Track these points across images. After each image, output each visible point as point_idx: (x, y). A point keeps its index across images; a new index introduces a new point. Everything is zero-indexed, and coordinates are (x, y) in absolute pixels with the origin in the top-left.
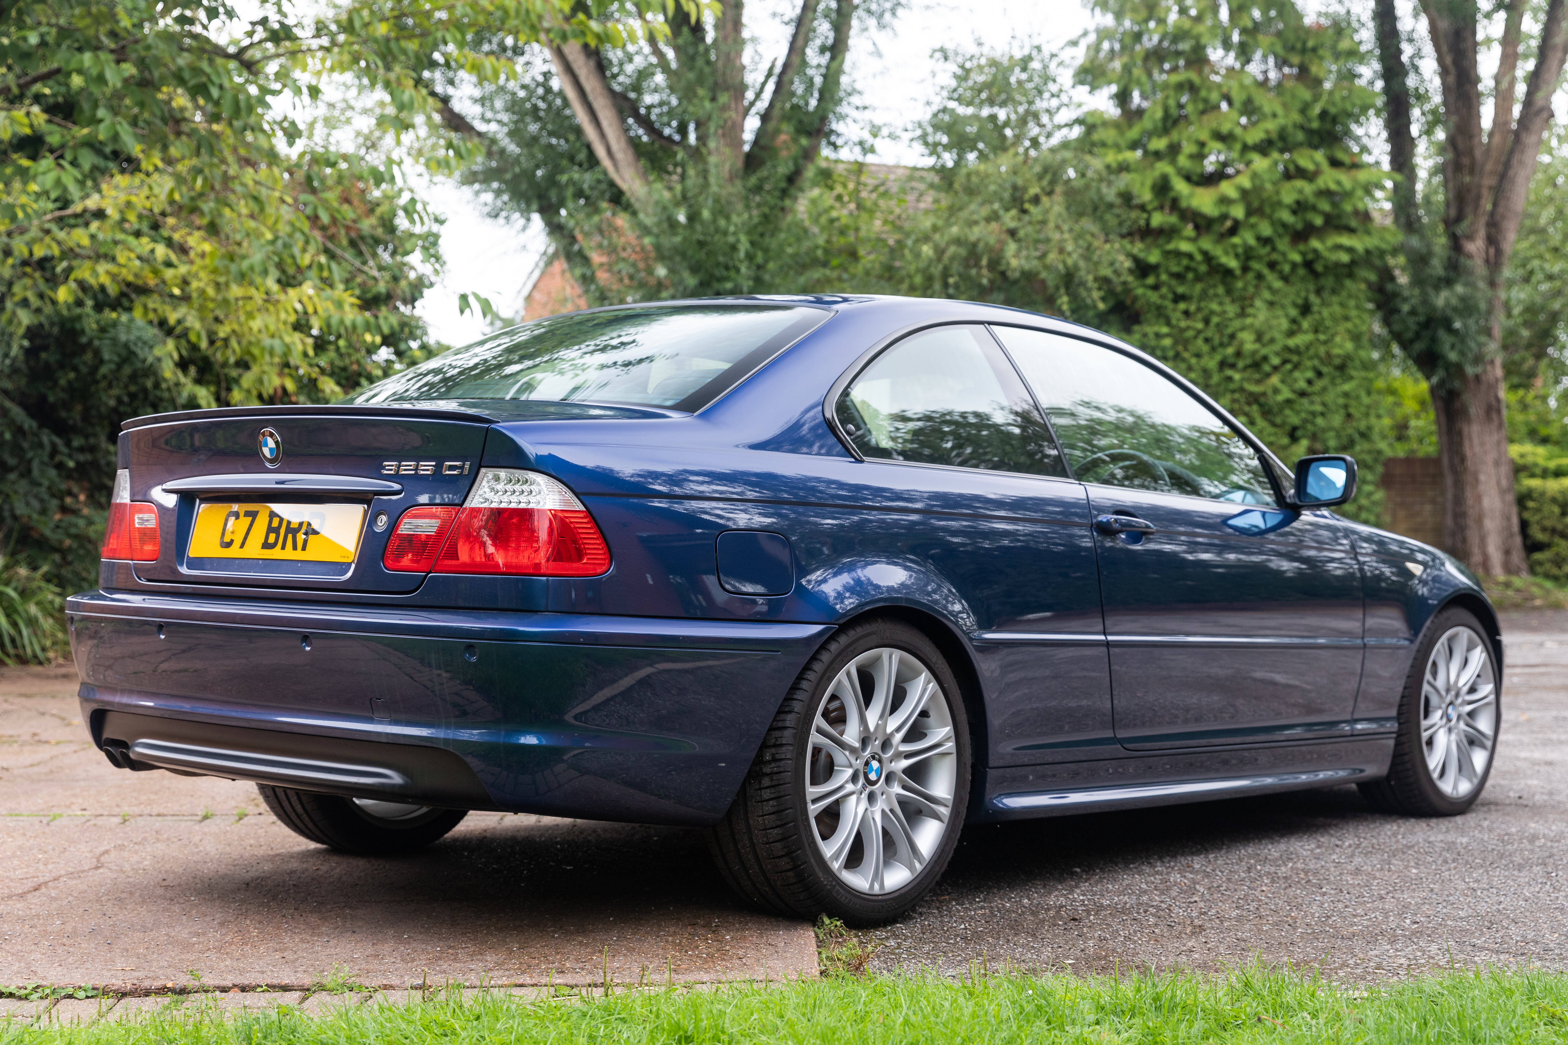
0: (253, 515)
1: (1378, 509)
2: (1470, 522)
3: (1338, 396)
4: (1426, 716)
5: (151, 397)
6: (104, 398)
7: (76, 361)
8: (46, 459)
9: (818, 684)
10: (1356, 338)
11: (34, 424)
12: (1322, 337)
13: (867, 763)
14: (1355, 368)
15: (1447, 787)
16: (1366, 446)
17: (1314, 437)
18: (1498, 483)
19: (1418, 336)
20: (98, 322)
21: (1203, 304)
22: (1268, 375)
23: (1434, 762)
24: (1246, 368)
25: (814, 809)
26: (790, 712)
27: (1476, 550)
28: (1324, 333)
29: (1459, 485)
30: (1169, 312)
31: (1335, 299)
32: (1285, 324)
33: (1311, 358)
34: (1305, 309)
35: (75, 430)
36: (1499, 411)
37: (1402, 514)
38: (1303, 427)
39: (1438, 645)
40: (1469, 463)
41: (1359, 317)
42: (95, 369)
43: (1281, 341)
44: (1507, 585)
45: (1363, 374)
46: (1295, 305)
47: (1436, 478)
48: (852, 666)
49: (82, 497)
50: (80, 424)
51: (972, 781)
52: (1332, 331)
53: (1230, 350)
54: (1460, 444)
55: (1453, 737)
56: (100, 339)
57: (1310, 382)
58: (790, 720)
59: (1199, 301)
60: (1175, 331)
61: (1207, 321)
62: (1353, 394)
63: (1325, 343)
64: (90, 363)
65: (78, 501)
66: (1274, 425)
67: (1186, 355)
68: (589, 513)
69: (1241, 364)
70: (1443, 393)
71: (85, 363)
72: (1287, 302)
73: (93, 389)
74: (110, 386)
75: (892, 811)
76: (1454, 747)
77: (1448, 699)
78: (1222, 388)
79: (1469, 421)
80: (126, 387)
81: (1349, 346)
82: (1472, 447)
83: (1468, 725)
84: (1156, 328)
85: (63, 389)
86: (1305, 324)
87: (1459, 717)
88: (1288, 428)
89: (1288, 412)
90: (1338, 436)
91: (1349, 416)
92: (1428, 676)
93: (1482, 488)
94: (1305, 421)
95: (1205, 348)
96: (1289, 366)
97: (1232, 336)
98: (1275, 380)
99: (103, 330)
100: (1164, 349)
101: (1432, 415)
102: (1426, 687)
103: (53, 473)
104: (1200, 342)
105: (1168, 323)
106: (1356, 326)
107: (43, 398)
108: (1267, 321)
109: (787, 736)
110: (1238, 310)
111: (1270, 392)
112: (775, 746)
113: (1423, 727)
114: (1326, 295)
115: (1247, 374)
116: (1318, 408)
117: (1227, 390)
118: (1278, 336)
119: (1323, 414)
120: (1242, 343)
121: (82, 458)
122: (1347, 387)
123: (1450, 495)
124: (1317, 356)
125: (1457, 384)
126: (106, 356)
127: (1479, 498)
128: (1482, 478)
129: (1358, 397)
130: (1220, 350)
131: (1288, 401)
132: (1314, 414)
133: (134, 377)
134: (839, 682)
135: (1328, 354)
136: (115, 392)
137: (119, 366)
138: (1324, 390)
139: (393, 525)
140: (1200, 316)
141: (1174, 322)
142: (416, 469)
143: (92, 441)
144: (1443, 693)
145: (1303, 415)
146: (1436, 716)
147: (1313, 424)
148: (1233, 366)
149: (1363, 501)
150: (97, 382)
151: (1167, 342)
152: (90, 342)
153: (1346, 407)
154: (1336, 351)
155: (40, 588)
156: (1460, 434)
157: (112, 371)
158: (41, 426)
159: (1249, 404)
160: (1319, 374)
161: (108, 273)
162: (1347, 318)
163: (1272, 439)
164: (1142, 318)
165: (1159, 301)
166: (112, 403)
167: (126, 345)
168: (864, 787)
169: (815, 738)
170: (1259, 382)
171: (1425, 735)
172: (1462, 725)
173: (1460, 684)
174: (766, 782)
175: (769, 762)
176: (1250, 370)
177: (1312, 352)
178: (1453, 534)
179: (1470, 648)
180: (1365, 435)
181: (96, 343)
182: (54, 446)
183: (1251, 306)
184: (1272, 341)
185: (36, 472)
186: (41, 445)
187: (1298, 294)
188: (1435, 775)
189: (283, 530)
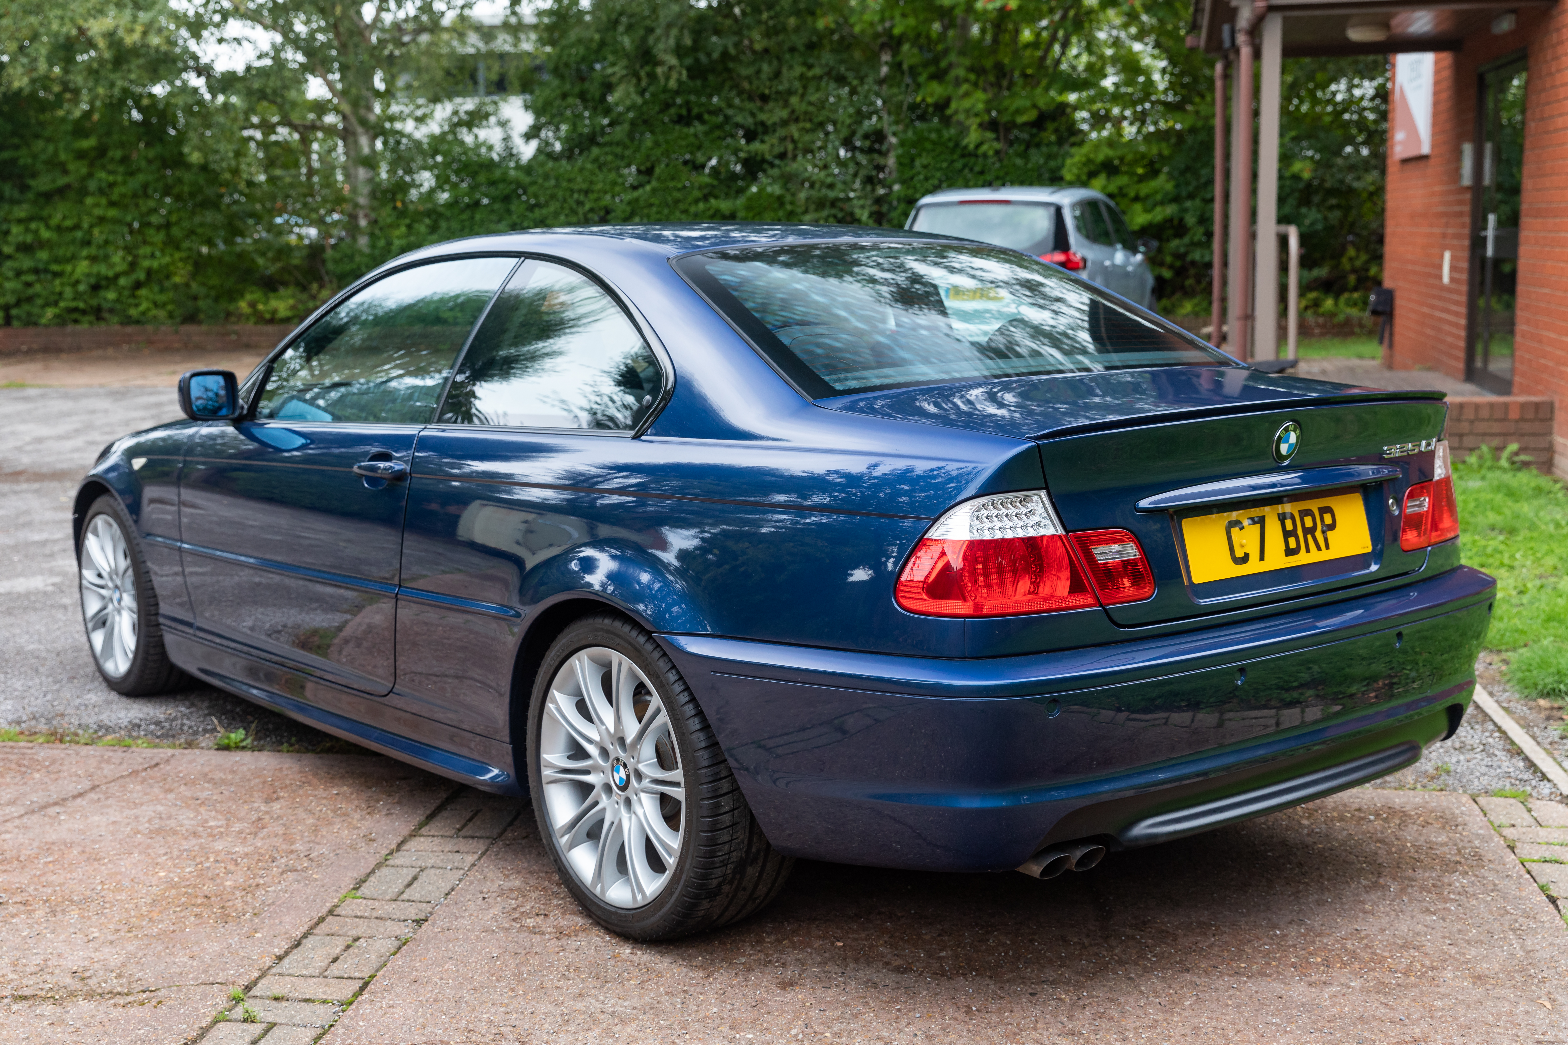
0: (1261, 521)
189: (1300, 532)
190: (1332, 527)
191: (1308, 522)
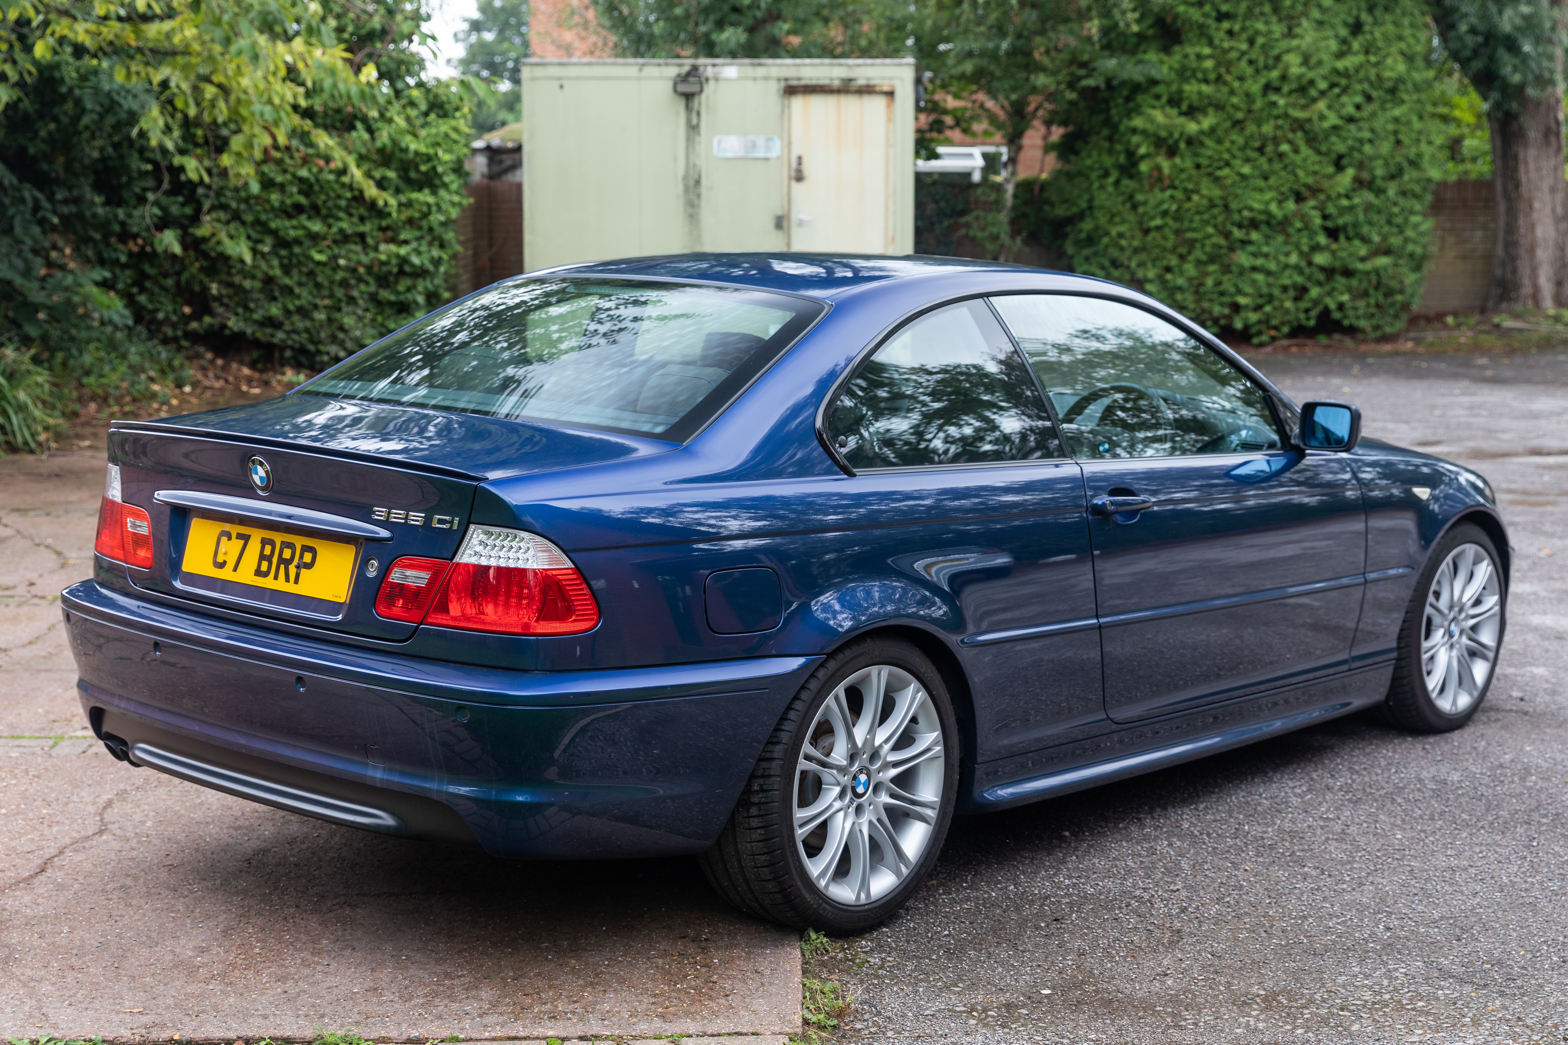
0: (246, 538)
1: (1425, 240)
2: (1522, 252)
3: (1387, 122)
4: (1427, 636)
5: (137, 146)
6: (87, 150)
7: (56, 110)
8: (28, 216)
9: (806, 714)
10: (1409, 58)
11: (15, 181)
12: (1373, 59)
13: (855, 778)
14: (1407, 92)
15: (1445, 704)
16: (1415, 174)
17: (1360, 166)
18: (1553, 210)
19: (1476, 53)
20: (77, 70)
21: (1248, 23)
22: (1314, 100)
23: (1432, 683)
24: (1290, 93)
25: (801, 833)
26: (778, 743)
27: (1526, 281)
28: (1375, 54)
29: (1512, 213)
30: (1212, 32)
31: (1388, 17)
32: (1334, 45)
33: (1360, 82)
34: (1356, 28)
35: (58, 182)
36: (1558, 134)
37: (1451, 240)
38: (1350, 155)
39: (1443, 566)
40: (1524, 189)
41: (1414, 36)
42: (77, 119)
43: (1329, 63)
44: (1557, 319)
45: (1415, 97)
46: (1346, 24)
47: (1489, 204)
48: (840, 690)
49: (68, 251)
50: (62, 174)
51: (960, 780)
52: (1383, 52)
53: (1275, 74)
54: (1515, 169)
55: (1455, 653)
56: (81, 88)
57: (1358, 107)
58: (778, 751)
59: (1244, 20)
60: (1218, 52)
61: (1251, 42)
62: (1404, 119)
63: (1377, 64)
64: (70, 112)
65: (64, 255)
66: (1319, 152)
67: (1228, 78)
68: (577, 569)
69: (1286, 89)
70: (1499, 115)
71: (65, 113)
72: (1337, 21)
73: (75, 140)
74: (93, 137)
75: (879, 820)
76: (1455, 663)
77: (1451, 616)
78: (1264, 115)
79: (1526, 145)
80: (110, 136)
81: (1401, 67)
82: (1527, 172)
83: (1471, 639)
84: (1197, 49)
85: (44, 141)
86: (1356, 46)
87: (1462, 632)
88: (1334, 156)
89: (1334, 139)
90: (1386, 164)
91: (1398, 142)
92: (1431, 598)
93: (1535, 215)
94: (1352, 149)
95: (1249, 71)
96: (1336, 90)
97: (1278, 58)
98: (1321, 105)
99: (84, 78)
100: (1205, 71)
101: (1487, 134)
102: (1428, 610)
103: (36, 230)
104: (1243, 63)
105: (1211, 43)
106: (1409, 45)
107: (23, 150)
108: (1315, 41)
109: (775, 767)
110: (1285, 30)
111: (1315, 118)
112: (763, 776)
113: (1423, 650)
114: (1378, 12)
115: (1292, 100)
116: (1367, 135)
117: (1270, 115)
118: (1325, 57)
119: (1370, 141)
120: (1287, 67)
121: (65, 210)
122: (1397, 112)
123: (1502, 223)
124: (1367, 79)
125: (1514, 106)
126: (89, 106)
127: (1532, 227)
128: (1537, 205)
129: (1409, 123)
130: (1265, 73)
131: (1335, 128)
132: (1361, 141)
133: (118, 127)
134: (828, 706)
135: (1378, 76)
136: (98, 143)
137: (102, 116)
138: (1374, 115)
139: (385, 572)
140: (1244, 36)
141: (1217, 42)
142: (406, 518)
143: (76, 193)
144: (1446, 611)
145: (1350, 142)
146: (1438, 635)
147: (1360, 151)
148: (1277, 90)
149: (1410, 233)
150: (80, 133)
151: (1209, 64)
152: (71, 90)
153: (1396, 133)
154: (1388, 74)
155: (29, 372)
156: (1515, 158)
157: (93, 121)
158: (21, 180)
159: (1293, 131)
160: (1369, 98)
161: (87, 31)
162: (1400, 38)
163: (1317, 167)
164: (1183, 37)
165: (1201, 20)
166: (96, 154)
167: (108, 94)
168: (851, 801)
169: (803, 764)
170: (1304, 107)
171: (1425, 657)
172: (1465, 640)
173: (1464, 599)
174: (754, 811)
175: (757, 792)
176: (1294, 95)
177: (1362, 74)
178: (1503, 264)
179: (1477, 561)
180: (1414, 163)
181: (77, 92)
182: (36, 200)
183: (1299, 25)
184: (1320, 63)
185: (18, 230)
186: (22, 200)
187: (1349, 13)
188: (1434, 695)
189: (275, 560)
190: (309, 566)
191: (287, 554)
